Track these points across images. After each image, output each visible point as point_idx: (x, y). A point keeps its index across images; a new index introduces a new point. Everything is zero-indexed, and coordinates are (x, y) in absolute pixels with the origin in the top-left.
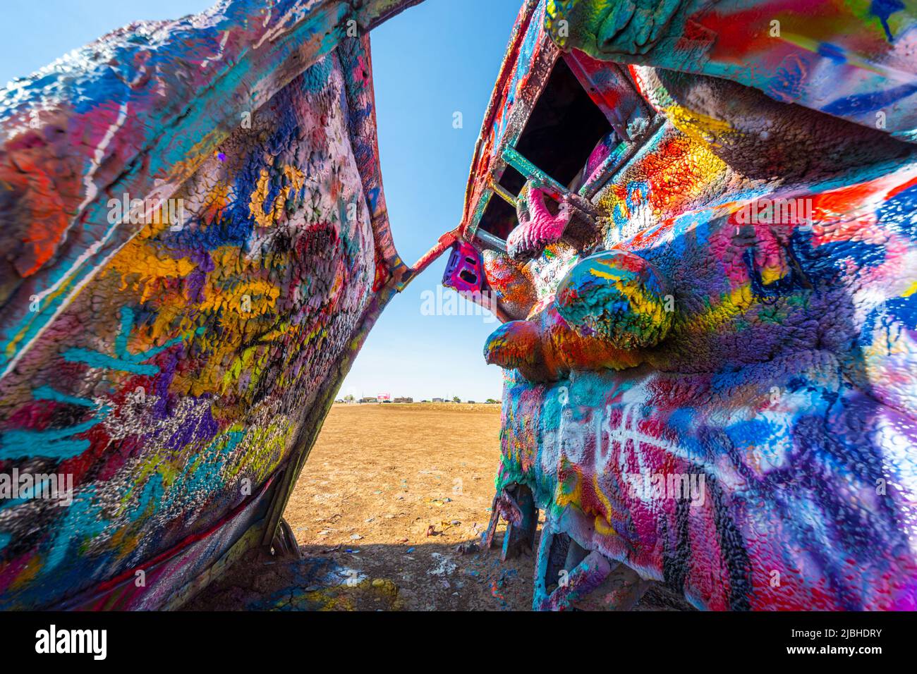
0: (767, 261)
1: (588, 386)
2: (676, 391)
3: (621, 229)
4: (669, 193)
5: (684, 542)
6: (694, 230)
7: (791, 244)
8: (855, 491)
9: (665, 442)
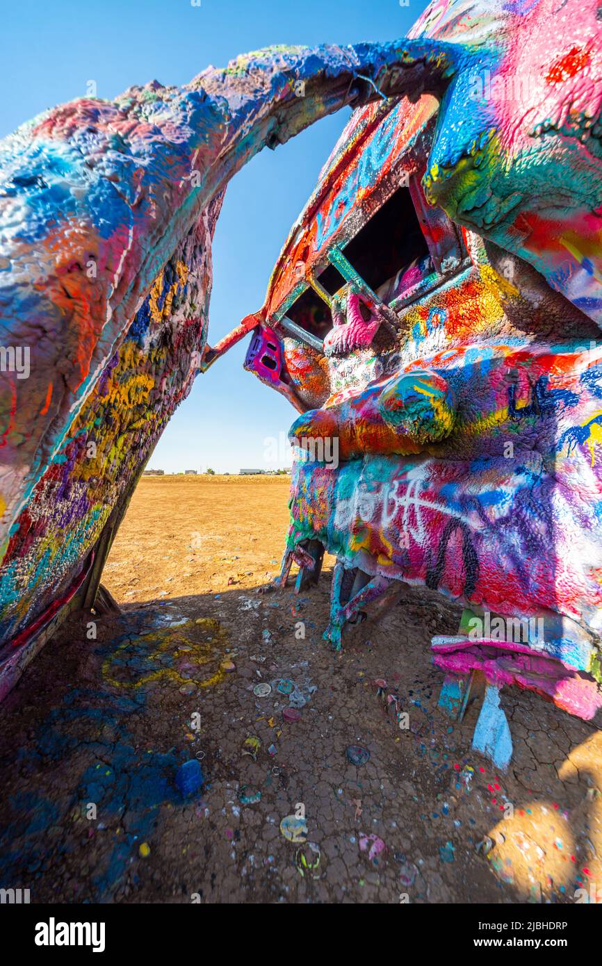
0: (521, 394)
1: (380, 466)
2: (446, 472)
3: (418, 343)
4: (461, 324)
5: (441, 562)
6: (479, 363)
7: (536, 385)
8: (539, 526)
9: (436, 505)
